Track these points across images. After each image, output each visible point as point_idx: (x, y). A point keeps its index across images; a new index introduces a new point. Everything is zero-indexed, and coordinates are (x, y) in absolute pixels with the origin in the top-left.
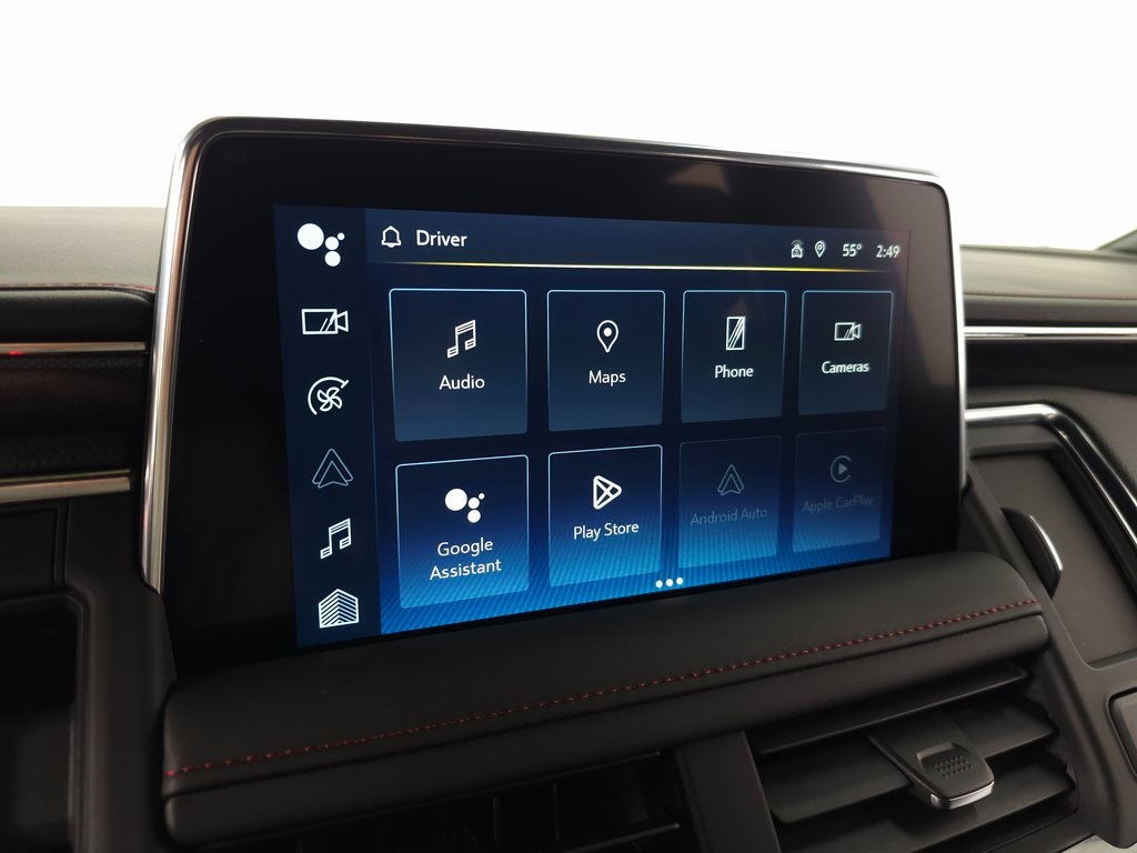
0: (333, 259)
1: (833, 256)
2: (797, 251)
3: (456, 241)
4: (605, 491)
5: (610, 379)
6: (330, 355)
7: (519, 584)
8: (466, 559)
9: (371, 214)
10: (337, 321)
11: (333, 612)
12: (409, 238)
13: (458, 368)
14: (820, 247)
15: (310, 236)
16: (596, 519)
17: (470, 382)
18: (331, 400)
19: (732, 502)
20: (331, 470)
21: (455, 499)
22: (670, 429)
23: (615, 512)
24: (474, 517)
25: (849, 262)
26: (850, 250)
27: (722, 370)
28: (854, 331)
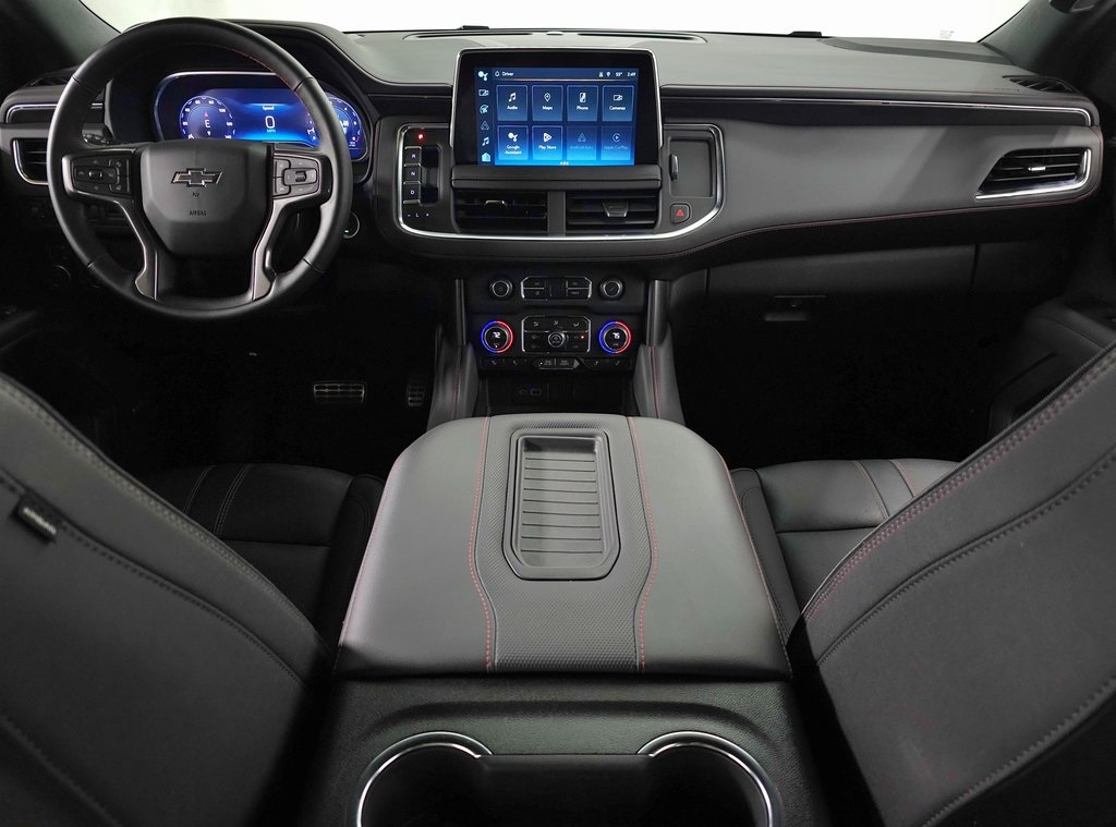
0: (485, 79)
1: (613, 76)
2: (601, 75)
3: (511, 74)
4: (547, 137)
5: (549, 108)
6: (485, 101)
7: (526, 158)
8: (513, 150)
9: (493, 69)
10: (486, 93)
11: (486, 158)
12: (501, 74)
13: (512, 104)
14: (608, 74)
15: (481, 74)
16: (545, 144)
17: (514, 108)
18: (485, 110)
19: (582, 144)
20: (485, 126)
21: (511, 135)
22: (565, 122)
23: (549, 143)
24: (515, 140)
25: (618, 78)
26: (619, 74)
27: (579, 107)
28: (620, 98)
